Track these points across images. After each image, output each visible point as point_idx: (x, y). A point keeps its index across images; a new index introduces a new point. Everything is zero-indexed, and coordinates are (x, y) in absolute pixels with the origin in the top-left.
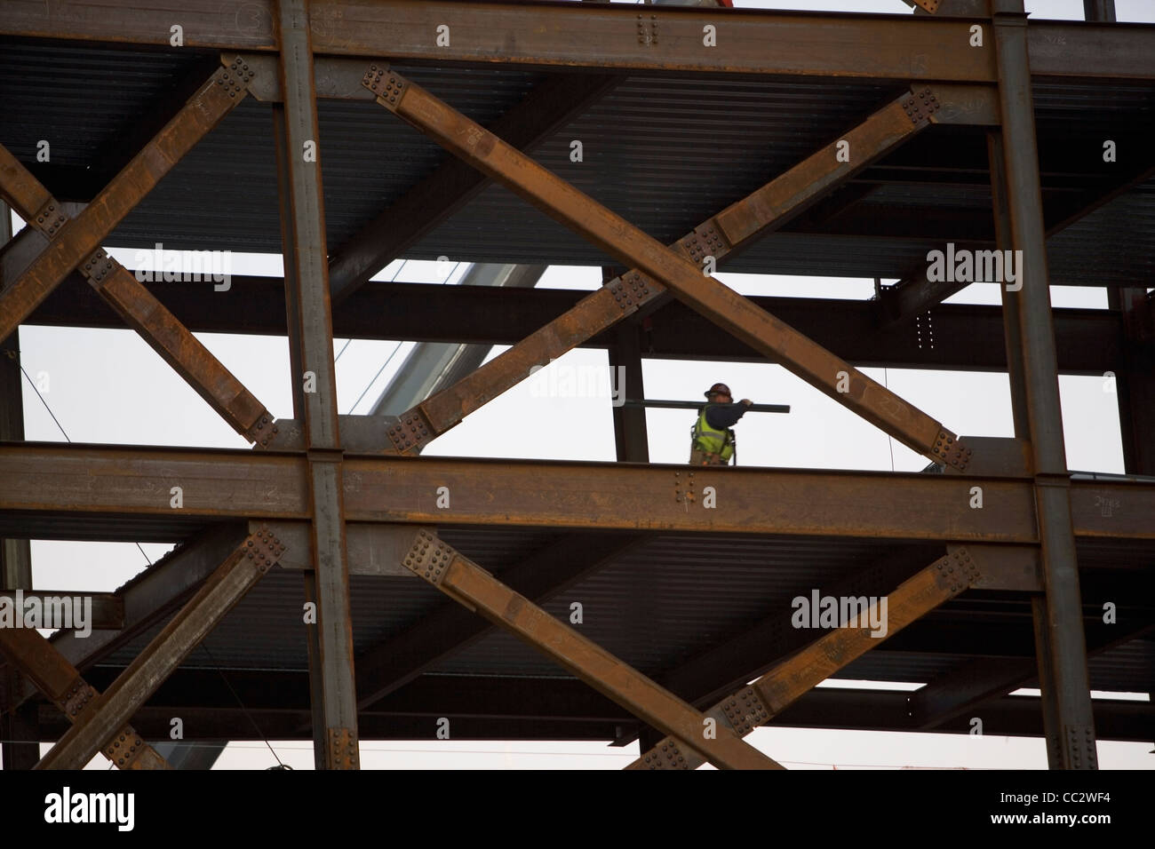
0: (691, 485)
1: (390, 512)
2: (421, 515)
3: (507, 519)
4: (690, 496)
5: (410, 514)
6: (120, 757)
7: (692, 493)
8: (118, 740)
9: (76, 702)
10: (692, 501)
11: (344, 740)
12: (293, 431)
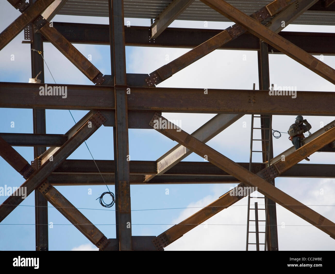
0: (254, 97)
1: (145, 107)
2: (156, 108)
3: (187, 109)
4: (253, 101)
5: (152, 107)
6: (43, 191)
7: (254, 100)
8: (42, 185)
9: (27, 172)
10: (255, 102)
11: (125, 185)
12: (110, 79)
